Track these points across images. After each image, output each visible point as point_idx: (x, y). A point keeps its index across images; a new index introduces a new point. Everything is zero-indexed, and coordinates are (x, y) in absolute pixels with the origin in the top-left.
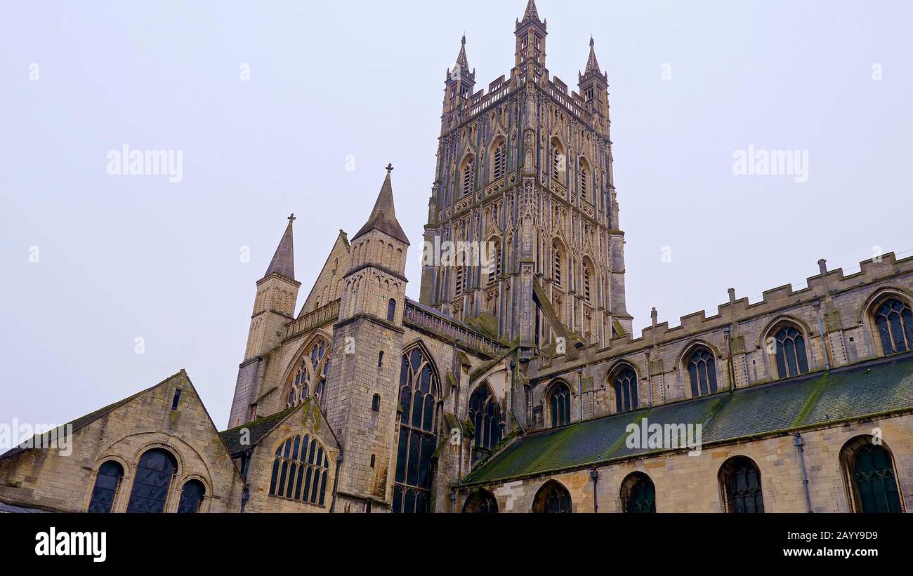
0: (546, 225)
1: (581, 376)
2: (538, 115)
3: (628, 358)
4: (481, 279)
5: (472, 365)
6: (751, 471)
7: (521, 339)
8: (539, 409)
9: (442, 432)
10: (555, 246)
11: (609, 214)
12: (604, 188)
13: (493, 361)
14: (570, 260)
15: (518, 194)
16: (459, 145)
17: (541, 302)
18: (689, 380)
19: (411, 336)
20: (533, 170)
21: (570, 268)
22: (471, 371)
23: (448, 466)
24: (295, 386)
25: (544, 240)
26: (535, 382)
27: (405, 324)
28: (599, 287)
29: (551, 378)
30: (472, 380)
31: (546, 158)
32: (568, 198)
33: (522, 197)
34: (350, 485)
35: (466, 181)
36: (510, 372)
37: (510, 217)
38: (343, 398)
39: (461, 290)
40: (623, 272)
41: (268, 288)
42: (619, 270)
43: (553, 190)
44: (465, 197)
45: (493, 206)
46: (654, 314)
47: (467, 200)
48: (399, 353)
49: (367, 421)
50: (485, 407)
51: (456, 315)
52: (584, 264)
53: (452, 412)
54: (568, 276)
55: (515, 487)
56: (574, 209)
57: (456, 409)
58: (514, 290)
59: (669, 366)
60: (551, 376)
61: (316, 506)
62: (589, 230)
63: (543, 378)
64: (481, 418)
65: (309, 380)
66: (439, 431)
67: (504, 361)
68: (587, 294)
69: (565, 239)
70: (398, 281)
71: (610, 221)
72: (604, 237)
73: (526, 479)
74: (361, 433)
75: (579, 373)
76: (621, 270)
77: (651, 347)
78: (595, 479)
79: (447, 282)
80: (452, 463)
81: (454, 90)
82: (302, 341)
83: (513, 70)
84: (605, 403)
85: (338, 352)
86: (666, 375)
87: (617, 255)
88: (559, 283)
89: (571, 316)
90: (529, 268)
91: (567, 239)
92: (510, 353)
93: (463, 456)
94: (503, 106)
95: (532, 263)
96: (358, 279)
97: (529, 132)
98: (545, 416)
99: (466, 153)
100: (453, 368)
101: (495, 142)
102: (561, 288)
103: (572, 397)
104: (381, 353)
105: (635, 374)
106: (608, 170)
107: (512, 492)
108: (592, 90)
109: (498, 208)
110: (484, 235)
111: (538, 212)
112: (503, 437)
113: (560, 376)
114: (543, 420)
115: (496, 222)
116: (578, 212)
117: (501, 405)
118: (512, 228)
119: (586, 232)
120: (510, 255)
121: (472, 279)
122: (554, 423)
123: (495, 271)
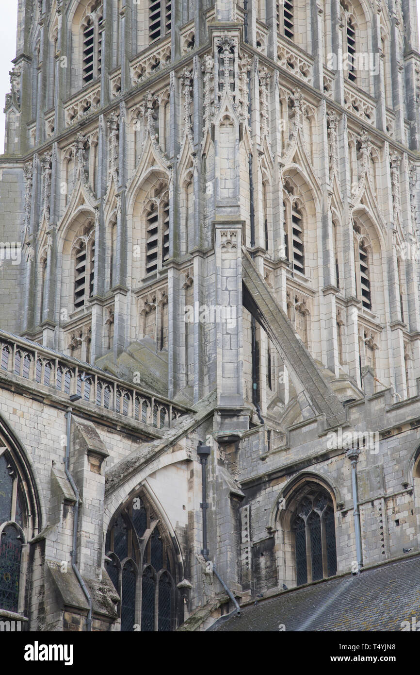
0: (269, 141)
1: (355, 466)
4: (129, 269)
5: (111, 453)
7: (219, 391)
8: (267, 547)
9: (42, 610)
10: (289, 189)
13: (156, 442)
14: (324, 219)
15: (203, 74)
17: (263, 309)
20: (236, 16)
21: (325, 236)
22: (107, 467)
25: (264, 175)
26: (253, 487)
28: (390, 279)
29: (290, 474)
30: (111, 488)
32: (317, 81)
33: (212, 79)
36: (197, 466)
37: (188, 125)
39: (85, 297)
43: (282, 64)
44: (85, 90)
45: (150, 105)
47: (90, 96)
50: (142, 548)
51: (76, 352)
52: (357, 229)
53: (65, 564)
54: (321, 254)
56: (330, 105)
57: (75, 556)
58: (201, 285)
60: (288, 470)
62: (366, 152)
63: (273, 477)
64: (135, 573)
66: (34, 609)
67: (183, 442)
68: (366, 294)
69: (311, 173)
71: (412, 130)
72: (400, 166)
75: (351, 458)
79: (53, 282)
84: (413, 524)
88: (301, 270)
89: (330, 340)
90: (234, 234)
91: (317, 173)
92: (197, 424)
95: (238, 222)
98: (280, 562)
100: (67, 461)
102: (306, 281)
103: (337, 514)
106: (405, 18)
109: (161, 110)
110: (131, 172)
111: (250, 110)
112: (187, 616)
113: (310, 469)
114: (276, 572)
115: (157, 140)
116: (341, 112)
117: (181, 546)
118: (192, 150)
119: (360, 157)
120: (191, 211)
121: (108, 272)
122: (301, 575)
123: (158, 249)
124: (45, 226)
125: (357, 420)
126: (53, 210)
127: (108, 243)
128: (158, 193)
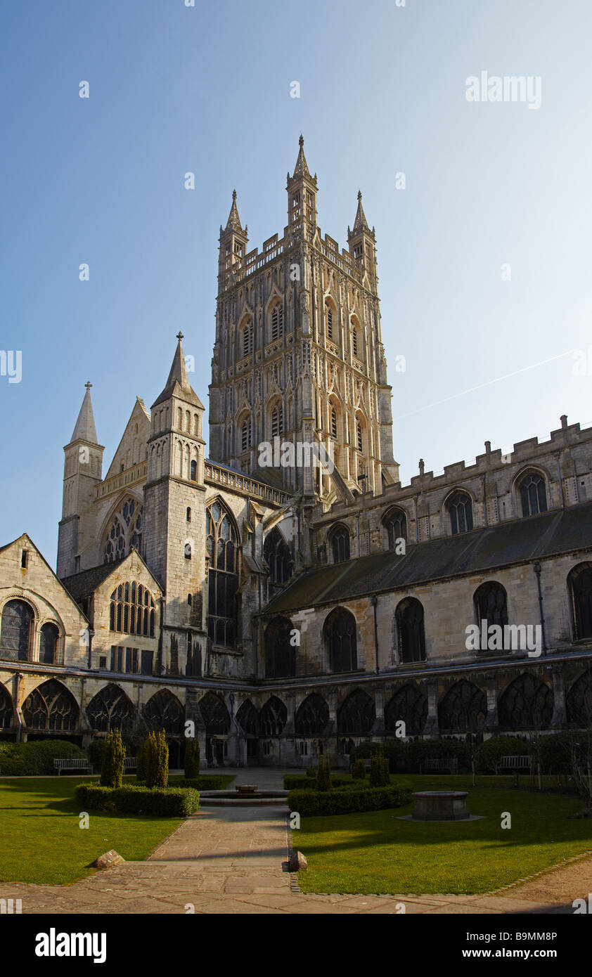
1: (358, 520)
2: (312, 275)
3: (399, 503)
4: (265, 436)
5: (264, 515)
6: (499, 592)
7: (305, 489)
8: (324, 549)
9: (242, 572)
10: (331, 402)
11: (378, 370)
12: (373, 345)
13: (281, 510)
14: (344, 415)
15: (296, 355)
16: (237, 305)
18: (449, 520)
19: (211, 492)
20: (310, 330)
21: (345, 422)
22: (264, 519)
23: (250, 599)
24: (110, 539)
25: (321, 398)
26: (318, 526)
27: (206, 482)
28: (370, 439)
29: (332, 522)
30: (264, 528)
31: (320, 318)
32: (341, 356)
33: (300, 358)
34: (174, 620)
35: (245, 341)
36: (296, 518)
37: (290, 376)
38: (159, 549)
39: (247, 446)
40: (391, 424)
41: (75, 453)
42: (386, 422)
43: (328, 350)
44: (245, 357)
45: (273, 366)
46: (421, 464)
47: (247, 360)
48: (203, 507)
49: (182, 567)
50: (277, 548)
51: (243, 468)
52: (357, 418)
53: (250, 554)
54: (343, 430)
55: (308, 613)
56: (347, 366)
57: (253, 552)
59: (434, 509)
60: (332, 520)
61: (148, 637)
62: (361, 386)
63: (325, 523)
64: (274, 559)
65: (123, 533)
66: (240, 572)
67: (291, 509)
68: (360, 445)
69: (339, 396)
70: (197, 444)
71: (378, 376)
72: (374, 392)
73: (318, 607)
74: (177, 577)
75: (357, 517)
76: (389, 422)
77: (419, 494)
78: (375, 604)
79: (234, 439)
80: (254, 597)
81: (229, 249)
82: (112, 500)
83: (286, 229)
84: (379, 542)
85: (150, 510)
86: (431, 517)
87: (385, 408)
88: (336, 436)
89: (346, 466)
90: (310, 424)
92: (296, 502)
93: (262, 591)
94: (278, 266)
95: (311, 419)
96: (161, 444)
97: (306, 293)
98: (328, 554)
99: (244, 313)
100: (248, 517)
101: (271, 302)
102: (337, 441)
103: (351, 538)
104: (189, 509)
105: (404, 517)
106: (376, 327)
107: (306, 617)
108: (361, 246)
109: (278, 369)
110: (266, 395)
111: (316, 371)
112: (293, 573)
113: (341, 520)
114: (327, 558)
115: (277, 382)
116: (351, 369)
117: (290, 547)
118: (292, 387)
119: (358, 387)
120: (291, 412)
121: (256, 436)
122: (336, 560)
123: (277, 427)
124: (229, 415)
125: (360, 502)
126: (233, 409)
127: (256, 424)
128: (276, 404)
